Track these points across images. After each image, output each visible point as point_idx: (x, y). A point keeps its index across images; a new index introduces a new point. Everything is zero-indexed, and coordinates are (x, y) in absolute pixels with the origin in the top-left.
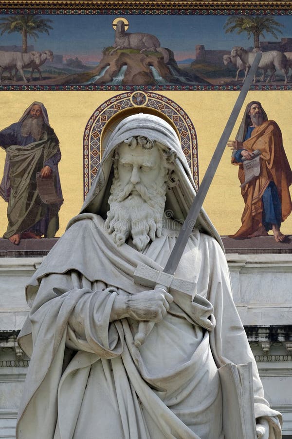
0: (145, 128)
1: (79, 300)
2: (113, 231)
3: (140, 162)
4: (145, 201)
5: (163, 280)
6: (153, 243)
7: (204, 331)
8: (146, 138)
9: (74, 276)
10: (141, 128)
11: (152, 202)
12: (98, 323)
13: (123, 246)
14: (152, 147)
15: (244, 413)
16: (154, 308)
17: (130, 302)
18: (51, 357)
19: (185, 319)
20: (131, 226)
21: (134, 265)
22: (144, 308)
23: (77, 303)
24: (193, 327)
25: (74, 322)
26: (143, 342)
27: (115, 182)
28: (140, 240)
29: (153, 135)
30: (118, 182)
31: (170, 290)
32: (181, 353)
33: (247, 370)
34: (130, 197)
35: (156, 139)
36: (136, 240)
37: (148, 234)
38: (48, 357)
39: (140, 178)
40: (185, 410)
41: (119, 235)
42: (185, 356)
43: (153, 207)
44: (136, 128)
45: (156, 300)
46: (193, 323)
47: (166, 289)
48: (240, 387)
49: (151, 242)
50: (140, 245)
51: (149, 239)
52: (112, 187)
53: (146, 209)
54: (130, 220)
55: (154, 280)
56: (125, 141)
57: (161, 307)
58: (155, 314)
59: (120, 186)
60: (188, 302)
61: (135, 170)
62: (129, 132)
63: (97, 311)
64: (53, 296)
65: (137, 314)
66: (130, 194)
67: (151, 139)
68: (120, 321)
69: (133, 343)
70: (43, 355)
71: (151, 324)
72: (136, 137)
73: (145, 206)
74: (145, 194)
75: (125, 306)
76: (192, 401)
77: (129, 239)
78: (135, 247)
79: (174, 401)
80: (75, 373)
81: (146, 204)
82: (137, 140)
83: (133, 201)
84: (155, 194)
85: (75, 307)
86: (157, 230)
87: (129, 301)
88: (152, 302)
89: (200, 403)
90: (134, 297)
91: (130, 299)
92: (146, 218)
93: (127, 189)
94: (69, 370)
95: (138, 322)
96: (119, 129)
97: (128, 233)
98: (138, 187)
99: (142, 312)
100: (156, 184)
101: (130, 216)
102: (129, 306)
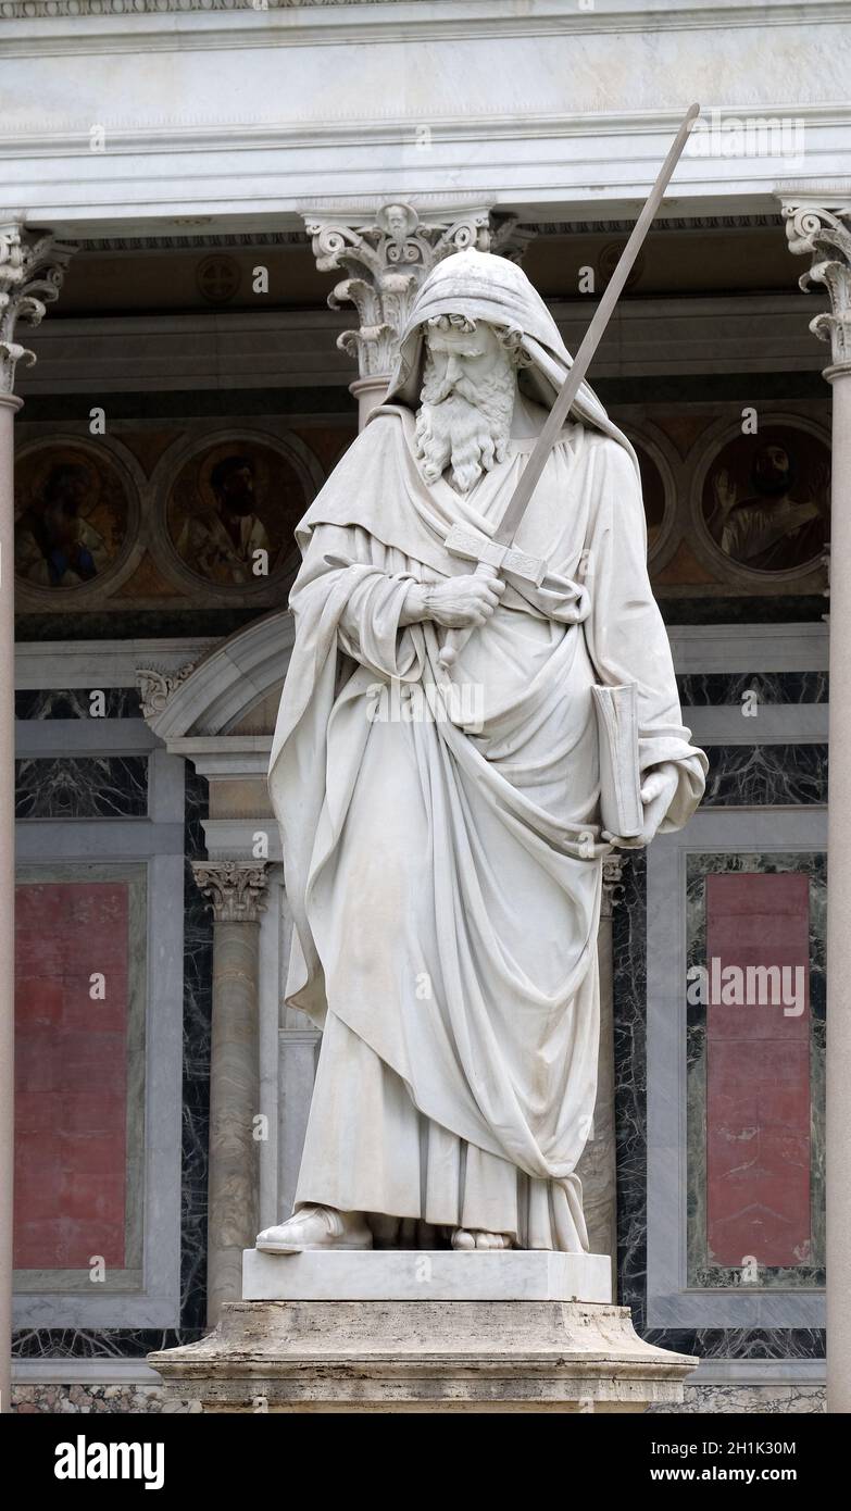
0: (463, 297)
1: (354, 590)
2: (423, 455)
3: (459, 351)
4: (474, 405)
5: (491, 555)
6: (488, 474)
7: (567, 627)
8: (462, 317)
9: (358, 534)
10: (455, 297)
11: (485, 407)
12: (379, 635)
13: (436, 484)
14: (473, 330)
15: (619, 765)
16: (467, 611)
17: (430, 601)
18: (312, 682)
19: (527, 613)
20: (450, 449)
21: (450, 522)
22: (452, 611)
23: (351, 595)
24: (547, 623)
25: (347, 624)
26: (451, 662)
27: (429, 368)
28: (465, 473)
29: (476, 309)
30: (433, 369)
31: (501, 573)
32: (520, 674)
33: (629, 695)
34: (449, 400)
35: (480, 317)
36: (459, 474)
37: (480, 462)
38: (309, 679)
39: (462, 370)
40: (523, 764)
41: (430, 467)
42: (525, 678)
43: (487, 414)
44: (448, 298)
45: (470, 597)
46: (545, 618)
47: (493, 570)
48: (615, 725)
49: (485, 472)
50: (463, 484)
51: (480, 470)
52: (425, 375)
53: (475, 419)
54: (448, 440)
55: (474, 555)
56: (430, 321)
57: (478, 608)
58: (470, 620)
59: (435, 376)
60: (532, 590)
61: (452, 361)
62: (436, 304)
63: (379, 613)
64: (323, 569)
65: (441, 619)
66: (450, 395)
67: (470, 319)
68: (421, 624)
69: (437, 663)
70: (302, 676)
71: (466, 634)
72: (447, 316)
73: (475, 412)
74: (473, 396)
75: (421, 607)
76: (534, 748)
77: (447, 470)
78: (454, 486)
79: (504, 750)
80: (354, 702)
81: (476, 411)
82: (448, 318)
83: (454, 406)
84: (491, 391)
85: (347, 603)
86: (496, 450)
87: (428, 598)
88: (466, 600)
89: (550, 750)
90: (437, 590)
91: (430, 595)
92: (476, 433)
93: (444, 387)
94: (345, 696)
95: (447, 629)
96: (425, 293)
97: (445, 460)
98: (459, 387)
99: (448, 617)
100: (493, 374)
101: (449, 432)
102: (428, 607)
